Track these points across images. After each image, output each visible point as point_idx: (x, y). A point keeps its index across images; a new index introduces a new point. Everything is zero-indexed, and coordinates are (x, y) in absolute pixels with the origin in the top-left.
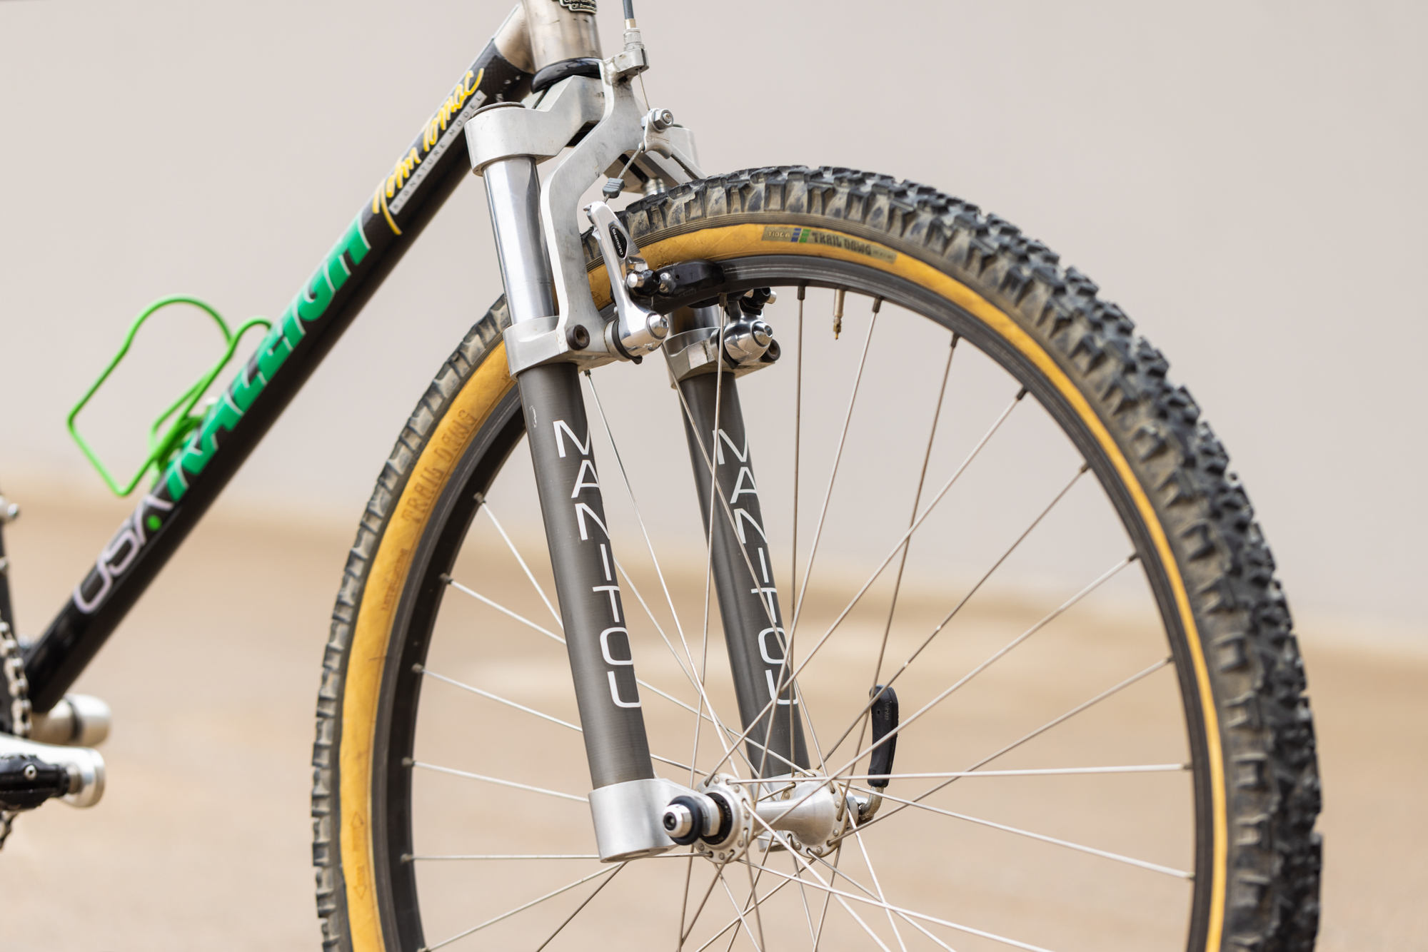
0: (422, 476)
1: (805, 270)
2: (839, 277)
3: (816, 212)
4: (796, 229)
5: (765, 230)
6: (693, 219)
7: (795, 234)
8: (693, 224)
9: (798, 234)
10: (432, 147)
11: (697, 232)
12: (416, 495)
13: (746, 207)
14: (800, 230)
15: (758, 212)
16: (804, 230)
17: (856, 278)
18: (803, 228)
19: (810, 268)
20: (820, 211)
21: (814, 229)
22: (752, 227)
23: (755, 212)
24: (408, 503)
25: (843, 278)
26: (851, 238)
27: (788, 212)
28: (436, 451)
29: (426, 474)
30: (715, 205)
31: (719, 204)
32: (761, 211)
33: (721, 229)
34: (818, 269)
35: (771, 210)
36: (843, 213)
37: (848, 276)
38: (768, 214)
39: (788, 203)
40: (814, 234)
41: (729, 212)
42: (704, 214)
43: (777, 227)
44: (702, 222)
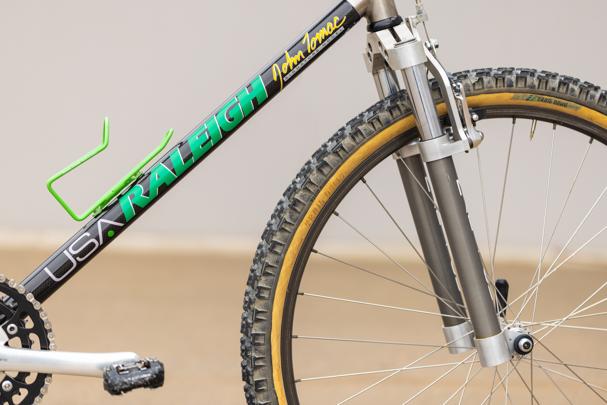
0: (317, 204)
1: (526, 112)
2: (544, 115)
3: (542, 88)
4: (531, 95)
5: (514, 95)
6: (477, 90)
7: (529, 97)
8: (477, 92)
9: (531, 97)
10: (312, 51)
11: (479, 95)
12: (313, 213)
13: (506, 85)
14: (533, 96)
15: (513, 88)
16: (535, 96)
17: (552, 116)
18: (534, 95)
19: (529, 111)
20: (544, 89)
21: (540, 96)
22: (508, 94)
23: (511, 88)
24: (309, 217)
25: (546, 116)
26: (558, 100)
27: (528, 89)
28: (325, 193)
29: (319, 204)
30: (488, 84)
31: (490, 84)
32: (514, 88)
33: (491, 94)
34: (533, 112)
35: (518, 87)
36: (556, 90)
37: (548, 115)
38: (517, 89)
39: (527, 84)
40: (539, 98)
41: (497, 87)
42: (483, 88)
43: (521, 94)
44: (482, 91)
